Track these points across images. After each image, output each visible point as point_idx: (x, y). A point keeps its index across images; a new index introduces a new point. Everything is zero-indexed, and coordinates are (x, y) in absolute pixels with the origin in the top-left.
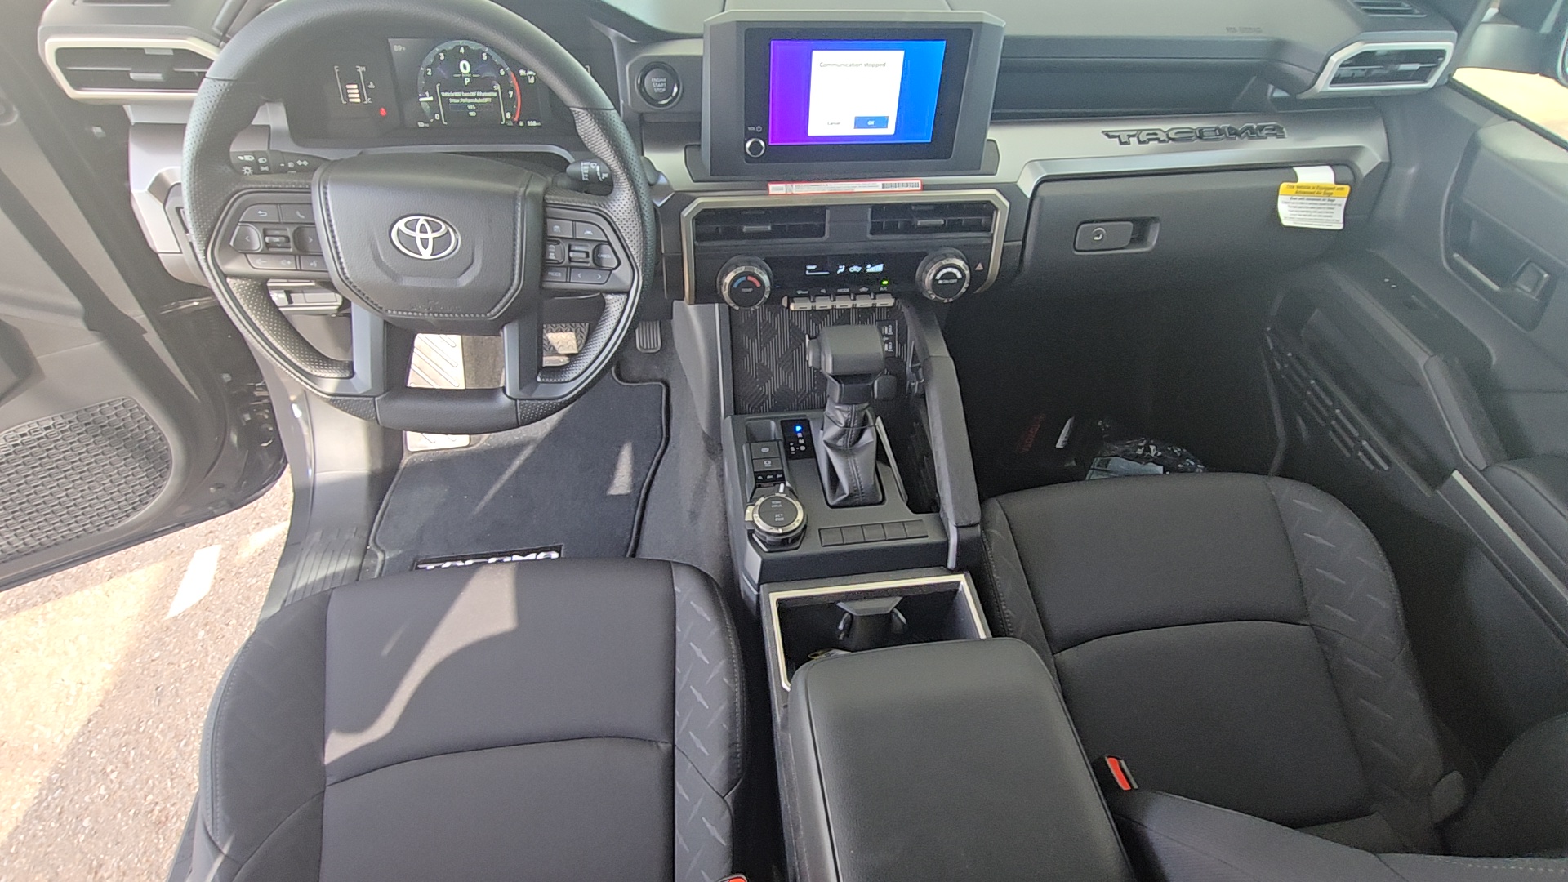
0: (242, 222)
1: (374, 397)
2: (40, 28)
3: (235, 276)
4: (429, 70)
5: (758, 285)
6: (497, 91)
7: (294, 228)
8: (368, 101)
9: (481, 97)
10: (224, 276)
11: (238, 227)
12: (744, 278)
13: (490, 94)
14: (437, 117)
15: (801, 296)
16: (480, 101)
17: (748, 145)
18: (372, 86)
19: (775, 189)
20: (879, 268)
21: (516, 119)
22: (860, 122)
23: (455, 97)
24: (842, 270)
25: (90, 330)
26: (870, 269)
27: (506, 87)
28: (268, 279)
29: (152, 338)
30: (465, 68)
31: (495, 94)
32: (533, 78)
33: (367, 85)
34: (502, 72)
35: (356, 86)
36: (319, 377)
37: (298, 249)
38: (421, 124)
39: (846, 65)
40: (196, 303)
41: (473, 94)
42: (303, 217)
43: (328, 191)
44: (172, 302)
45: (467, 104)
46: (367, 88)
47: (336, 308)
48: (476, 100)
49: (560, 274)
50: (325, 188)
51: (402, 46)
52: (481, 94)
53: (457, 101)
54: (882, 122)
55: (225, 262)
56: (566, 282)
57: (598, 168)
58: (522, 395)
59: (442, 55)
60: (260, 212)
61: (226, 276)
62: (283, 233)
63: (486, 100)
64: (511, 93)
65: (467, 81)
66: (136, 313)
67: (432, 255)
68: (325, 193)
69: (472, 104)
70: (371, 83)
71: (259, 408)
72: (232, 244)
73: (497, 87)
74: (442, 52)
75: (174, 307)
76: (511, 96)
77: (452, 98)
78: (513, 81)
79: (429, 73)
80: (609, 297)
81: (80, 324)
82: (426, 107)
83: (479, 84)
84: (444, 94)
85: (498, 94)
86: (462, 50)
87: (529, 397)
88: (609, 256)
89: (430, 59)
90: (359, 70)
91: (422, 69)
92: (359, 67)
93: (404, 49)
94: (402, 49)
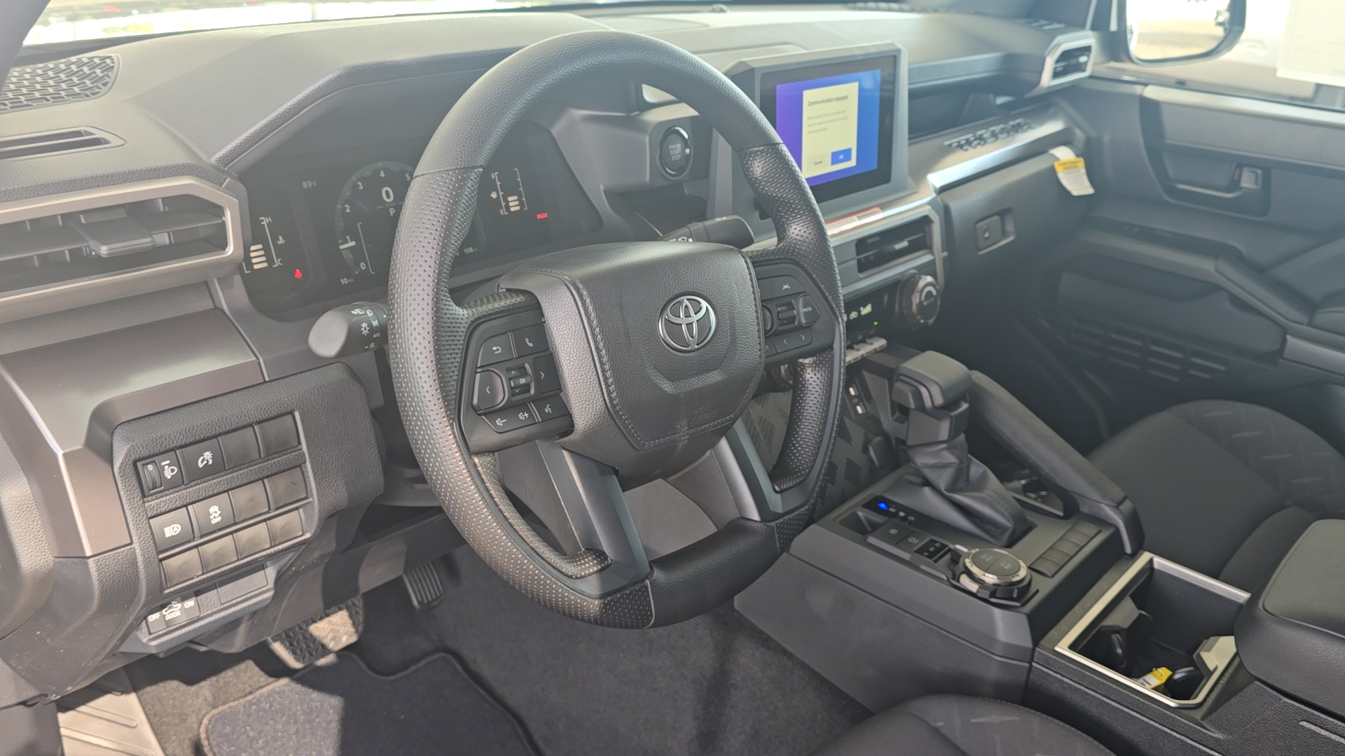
1: (644, 580)
4: (347, 206)
8: (277, 263)
11: (478, 376)
14: (363, 266)
18: (281, 241)
20: (870, 308)
22: (836, 157)
26: (867, 310)
30: (388, 196)
33: (275, 239)
35: (260, 247)
38: (344, 281)
42: (531, 344)
46: (275, 244)
49: (768, 347)
51: (312, 181)
54: (846, 154)
55: (469, 434)
59: (360, 183)
60: (494, 348)
61: (472, 454)
65: (392, 212)
70: (280, 238)
72: (475, 403)
74: (359, 180)
79: (348, 211)
82: (348, 257)
84: (367, 235)
86: (382, 174)
89: (347, 192)
90: (264, 223)
91: (339, 206)
92: (263, 218)
93: (315, 184)
94: (313, 185)
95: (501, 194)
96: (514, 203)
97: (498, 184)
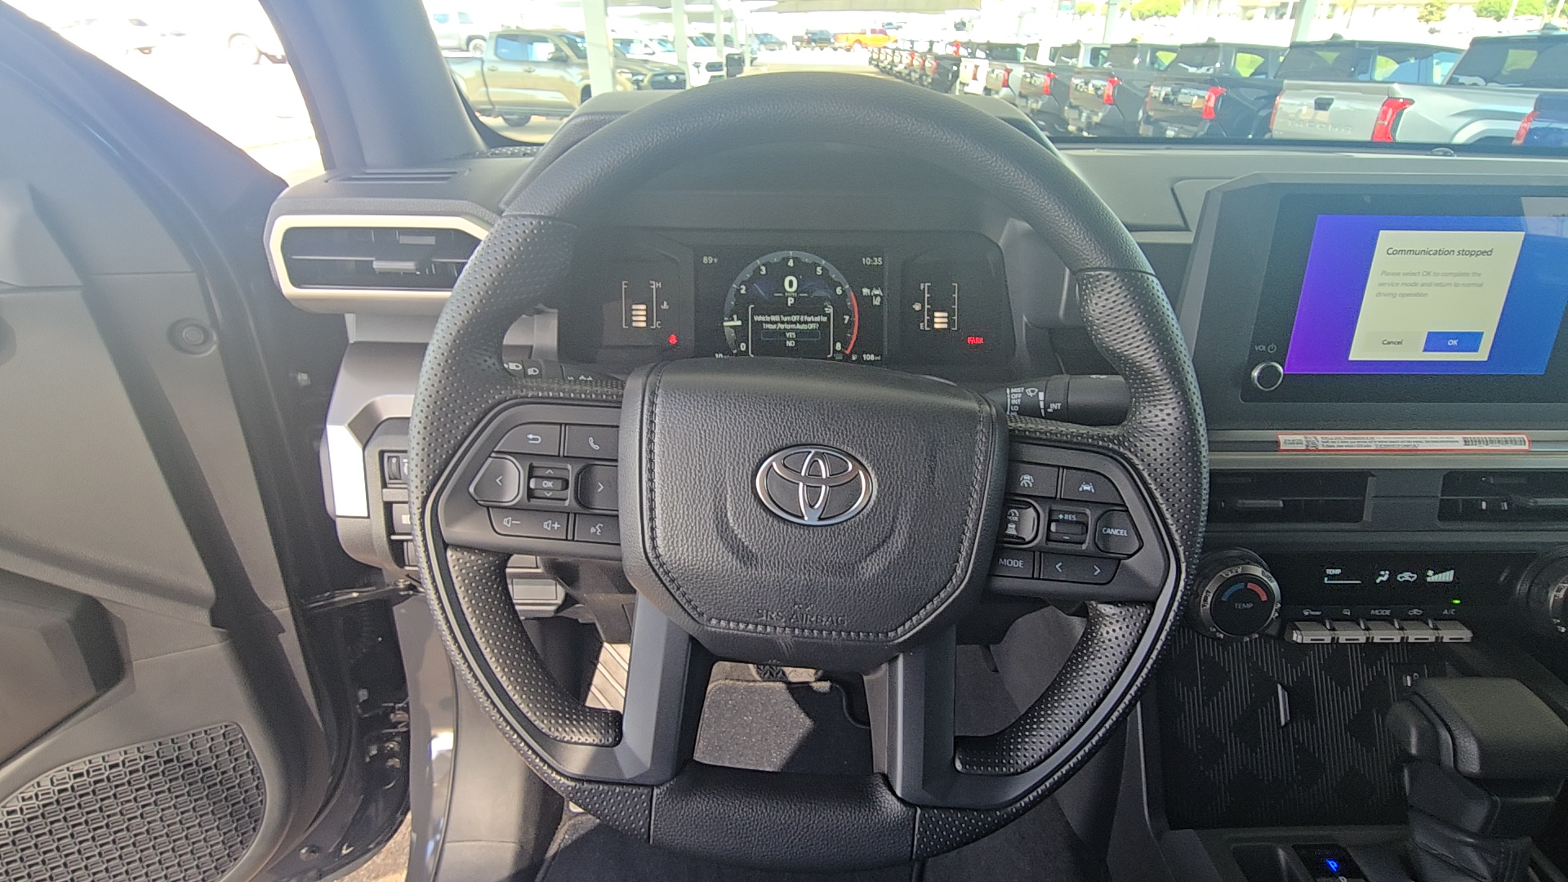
0: (498, 452)
1: (652, 787)
2: (275, 203)
3: (460, 547)
4: (743, 287)
5: (1264, 598)
6: (828, 315)
7: (579, 466)
8: (656, 324)
9: (806, 323)
10: (443, 545)
11: (490, 460)
12: (1241, 586)
13: (817, 319)
14: (743, 347)
15: (1310, 619)
16: (804, 327)
17: (1255, 373)
18: (665, 306)
19: (1289, 439)
20: (1448, 576)
21: (848, 352)
22: (1435, 341)
23: (771, 322)
24: (1385, 579)
25: (214, 625)
26: (1432, 577)
27: (841, 307)
28: (511, 555)
29: (289, 642)
30: (791, 285)
31: (825, 319)
32: (879, 299)
33: (659, 304)
34: (839, 291)
35: (643, 307)
36: (562, 741)
37: (579, 503)
38: (719, 356)
39: (1428, 253)
40: (355, 595)
41: (795, 318)
42: (596, 447)
43: (658, 401)
44: (326, 592)
45: (783, 333)
46: (659, 309)
47: (553, 608)
48: (798, 326)
49: (1020, 564)
50: (653, 394)
51: (714, 257)
52: (807, 318)
53: (773, 327)
54: (1470, 341)
55: (450, 522)
56: (1033, 578)
57: (1041, 396)
58: (928, 798)
59: (763, 268)
60: (531, 436)
61: (446, 546)
62: (559, 474)
63: (812, 326)
64: (847, 318)
65: (791, 301)
66: (278, 604)
67: (820, 519)
68: (652, 404)
69: (791, 330)
70: (665, 303)
71: (390, 738)
72: (471, 489)
73: (830, 310)
74: (763, 265)
75: (328, 598)
76: (846, 322)
77: (767, 322)
78: (852, 302)
79: (743, 292)
80: (1107, 609)
81: (204, 616)
82: (730, 335)
83: (805, 306)
84: (757, 318)
85: (829, 319)
86: (791, 263)
87: (940, 804)
88: (1123, 533)
89: (747, 274)
90: (654, 287)
91: (734, 286)
92: (654, 282)
93: (716, 260)
94: (713, 261)
95: (927, 306)
96: (940, 320)
97: (927, 295)
